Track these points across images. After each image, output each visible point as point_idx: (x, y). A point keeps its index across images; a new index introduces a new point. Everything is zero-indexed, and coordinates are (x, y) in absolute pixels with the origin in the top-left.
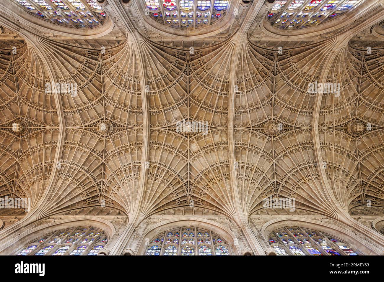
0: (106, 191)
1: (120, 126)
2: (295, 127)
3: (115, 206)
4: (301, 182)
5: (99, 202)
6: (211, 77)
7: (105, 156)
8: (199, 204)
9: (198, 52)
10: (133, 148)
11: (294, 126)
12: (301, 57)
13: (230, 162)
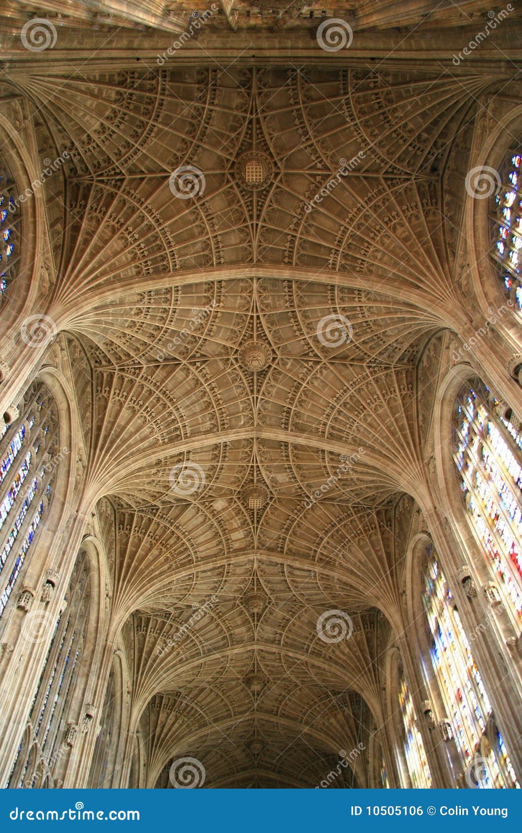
0: (122, 378)
2: (257, 398)
3: (97, 407)
4: (145, 415)
5: (98, 365)
7: (193, 364)
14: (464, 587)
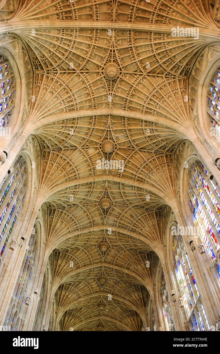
0: (48, 77)
1: (113, 87)
3: (35, 90)
5: (36, 70)
6: (150, 170)
7: (82, 73)
8: (43, 159)
9: (172, 162)
10: (91, 101)
11: (107, 216)
12: (156, 227)
13: (80, 180)
14: (190, 245)
